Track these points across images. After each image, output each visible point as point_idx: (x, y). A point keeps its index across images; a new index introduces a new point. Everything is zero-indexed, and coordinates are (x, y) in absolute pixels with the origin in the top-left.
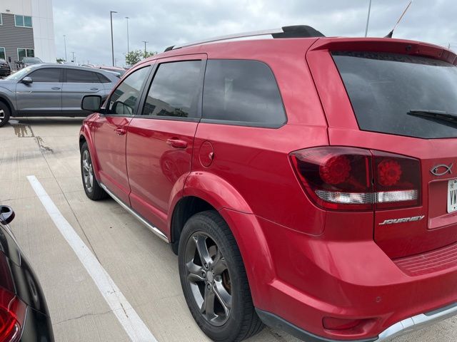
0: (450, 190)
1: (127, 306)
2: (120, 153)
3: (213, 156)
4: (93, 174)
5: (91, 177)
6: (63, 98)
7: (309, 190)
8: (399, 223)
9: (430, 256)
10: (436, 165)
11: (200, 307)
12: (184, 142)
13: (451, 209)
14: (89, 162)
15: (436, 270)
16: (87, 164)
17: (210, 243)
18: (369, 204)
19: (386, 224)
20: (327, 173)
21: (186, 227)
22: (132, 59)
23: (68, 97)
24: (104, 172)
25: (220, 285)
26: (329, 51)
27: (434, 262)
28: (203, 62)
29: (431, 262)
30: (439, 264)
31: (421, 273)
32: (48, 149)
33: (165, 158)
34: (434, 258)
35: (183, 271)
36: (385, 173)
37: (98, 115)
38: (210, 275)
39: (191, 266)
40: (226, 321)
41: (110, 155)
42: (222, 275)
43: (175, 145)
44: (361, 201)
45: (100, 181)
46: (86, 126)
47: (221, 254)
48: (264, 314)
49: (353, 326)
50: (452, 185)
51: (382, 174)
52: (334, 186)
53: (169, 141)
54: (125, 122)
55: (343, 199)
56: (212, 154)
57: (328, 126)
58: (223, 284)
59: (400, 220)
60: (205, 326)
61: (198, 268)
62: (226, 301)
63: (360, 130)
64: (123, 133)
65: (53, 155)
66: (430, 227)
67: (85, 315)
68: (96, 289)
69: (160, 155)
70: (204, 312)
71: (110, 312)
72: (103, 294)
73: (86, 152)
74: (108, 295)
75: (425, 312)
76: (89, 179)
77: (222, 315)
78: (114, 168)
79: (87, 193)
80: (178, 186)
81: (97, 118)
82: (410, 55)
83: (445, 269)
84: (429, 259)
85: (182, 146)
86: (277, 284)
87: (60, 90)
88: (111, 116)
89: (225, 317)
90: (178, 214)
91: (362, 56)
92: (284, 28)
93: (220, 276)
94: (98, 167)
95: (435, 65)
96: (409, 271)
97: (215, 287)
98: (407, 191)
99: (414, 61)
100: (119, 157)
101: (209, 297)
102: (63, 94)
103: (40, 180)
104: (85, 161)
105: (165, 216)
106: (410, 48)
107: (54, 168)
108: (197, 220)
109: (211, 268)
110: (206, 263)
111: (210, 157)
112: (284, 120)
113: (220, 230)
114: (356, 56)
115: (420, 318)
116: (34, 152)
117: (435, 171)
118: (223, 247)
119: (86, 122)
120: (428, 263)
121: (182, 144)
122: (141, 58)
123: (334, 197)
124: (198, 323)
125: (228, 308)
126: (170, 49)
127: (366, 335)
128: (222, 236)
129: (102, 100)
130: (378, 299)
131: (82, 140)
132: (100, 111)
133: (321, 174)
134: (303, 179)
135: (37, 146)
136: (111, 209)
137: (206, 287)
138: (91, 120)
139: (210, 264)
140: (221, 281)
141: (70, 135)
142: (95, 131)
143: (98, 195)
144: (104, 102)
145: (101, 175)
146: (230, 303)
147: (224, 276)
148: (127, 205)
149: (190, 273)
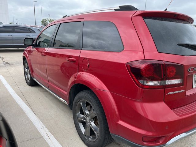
0: (193, 78)
1: (50, 134)
2: (43, 64)
3: (89, 65)
4: (30, 74)
5: (29, 75)
6: (13, 40)
7: (136, 80)
8: (175, 94)
9: (186, 107)
10: (190, 67)
11: (84, 133)
12: (75, 59)
13: (194, 86)
14: (28, 68)
15: (190, 113)
16: (26, 70)
17: (88, 104)
18: (162, 85)
19: (169, 94)
20: (144, 72)
21: (76, 98)
22: (44, 22)
23: (16, 39)
24: (35, 73)
25: (93, 123)
26: (142, 17)
27: (188, 110)
28: (82, 22)
29: (187, 110)
30: (191, 111)
31: (184, 115)
32: (7, 63)
33: (63, 66)
34: (188, 108)
35: (75, 117)
36: (169, 72)
37: (31, 47)
38: (88, 119)
39: (79, 115)
40: (96, 139)
41: (38, 65)
42: (94, 119)
43: (70, 60)
44: (159, 85)
45: (34, 77)
46: (26, 52)
47: (93, 109)
48: (115, 136)
49: (155, 140)
50: (194, 76)
51: (168, 72)
52: (147, 78)
53: (67, 58)
54: (44, 50)
55: (151, 84)
56: (88, 64)
57: (144, 51)
58: (94, 123)
59: (175, 92)
60: (86, 142)
61: (82, 116)
62: (96, 130)
63: (158, 52)
64: (44, 55)
65: (9, 66)
66: (187, 95)
67: (30, 139)
68: (35, 127)
69: (60, 64)
70: (86, 136)
71: (42, 137)
72: (38, 129)
73: (26, 64)
74: (40, 129)
75: (186, 132)
76: (28, 77)
77: (95, 136)
78: (40, 71)
79: (27, 83)
80: (72, 79)
81: (31, 48)
82: (176, 19)
83: (193, 113)
84: (186, 109)
85: (73, 61)
86: (121, 123)
87: (12, 36)
88: (38, 47)
89: (95, 137)
90: (72, 92)
91: (156, 19)
92: (120, 7)
93: (93, 119)
94: (32, 71)
95: (186, 23)
96: (179, 114)
97: (91, 124)
98: (178, 79)
99: (178, 21)
100: (42, 66)
101: (88, 129)
102: (14, 38)
103: (4, 77)
104: (26, 68)
105: (66, 93)
106: (176, 16)
107: (11, 72)
108: (81, 94)
109: (88, 115)
110: (86, 114)
111: (87, 65)
112: (123, 48)
113: (93, 99)
114: (154, 19)
115: (184, 135)
116: (1, 65)
117: (189, 70)
118: (95, 106)
119: (26, 50)
120: (186, 110)
121: (73, 60)
122: (48, 22)
123: (147, 83)
124: (83, 141)
125: (97, 133)
126: (66, 16)
127: (161, 143)
128: (94, 102)
129: (33, 40)
130: (167, 128)
131: (24, 59)
132: (33, 45)
133: (141, 73)
134: (133, 75)
135: (2, 62)
136: (39, 90)
137: (86, 124)
138: (28, 50)
139: (88, 114)
140: (93, 122)
141: (18, 57)
142: (30, 55)
143: (33, 83)
144: (34, 41)
145: (34, 75)
146: (98, 131)
147: (95, 119)
148: (47, 88)
149: (78, 118)
